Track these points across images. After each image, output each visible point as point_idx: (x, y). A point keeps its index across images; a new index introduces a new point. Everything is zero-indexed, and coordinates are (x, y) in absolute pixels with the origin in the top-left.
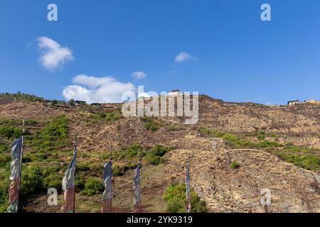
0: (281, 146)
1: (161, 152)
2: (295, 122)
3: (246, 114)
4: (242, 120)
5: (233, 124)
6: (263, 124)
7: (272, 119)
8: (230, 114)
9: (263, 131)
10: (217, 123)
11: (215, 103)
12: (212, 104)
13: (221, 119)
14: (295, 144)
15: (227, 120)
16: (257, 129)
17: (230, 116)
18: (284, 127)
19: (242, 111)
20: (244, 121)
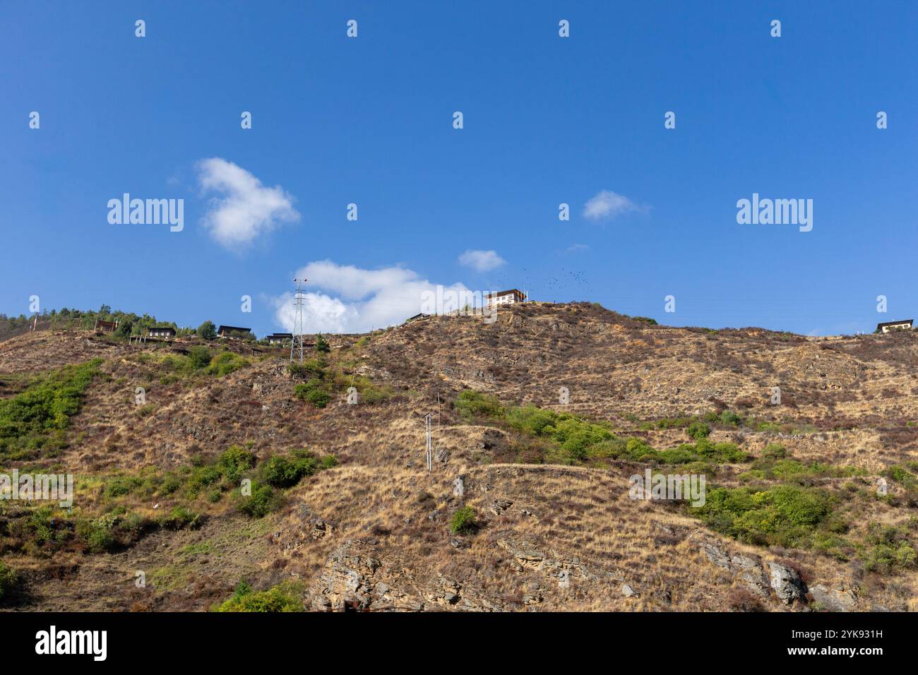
0: (750, 459)
1: (290, 473)
2: (856, 385)
3: (698, 358)
4: (683, 377)
5: (654, 391)
6: (749, 389)
7: (783, 376)
8: (651, 361)
9: (740, 413)
10: (607, 388)
11: (617, 328)
12: (606, 330)
13: (622, 374)
14: (797, 455)
15: (638, 379)
16: (723, 406)
17: (649, 367)
18: (815, 399)
19: (693, 350)
20: (689, 382)
